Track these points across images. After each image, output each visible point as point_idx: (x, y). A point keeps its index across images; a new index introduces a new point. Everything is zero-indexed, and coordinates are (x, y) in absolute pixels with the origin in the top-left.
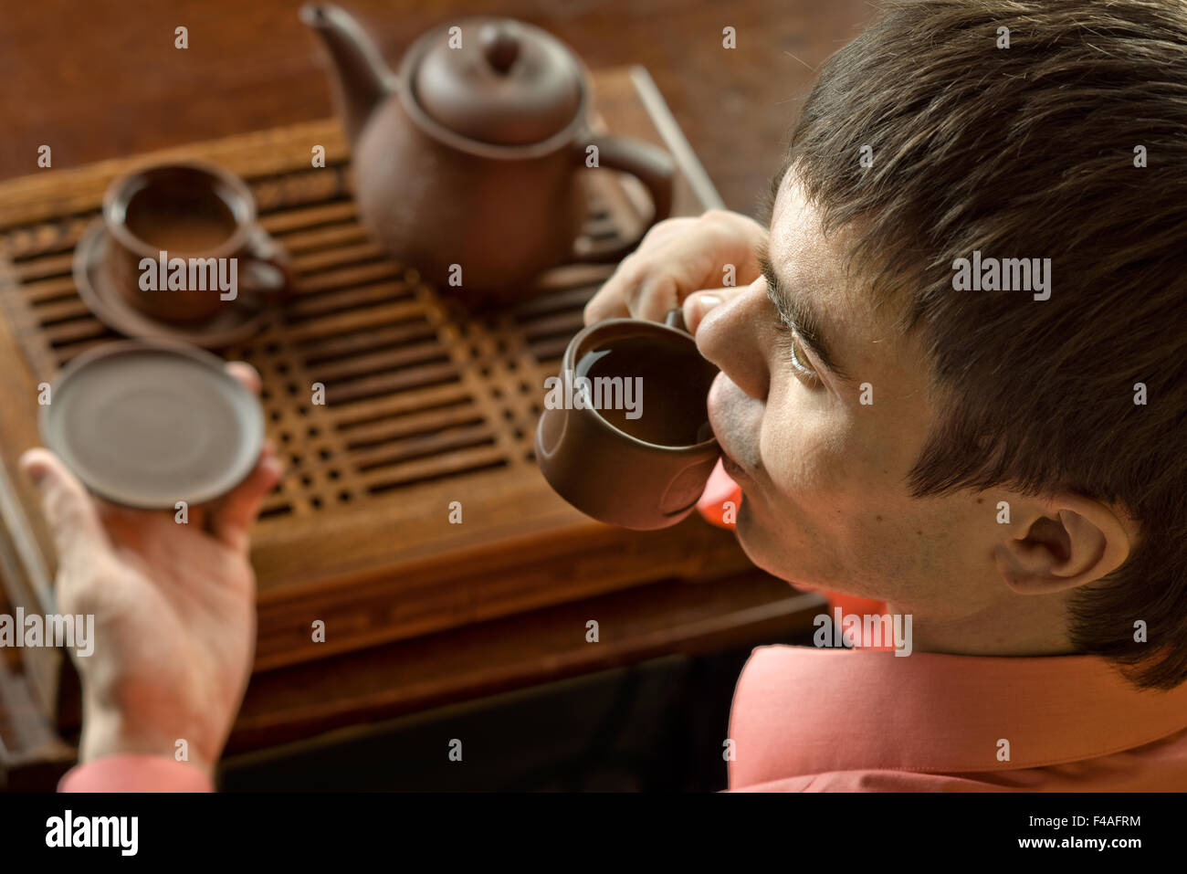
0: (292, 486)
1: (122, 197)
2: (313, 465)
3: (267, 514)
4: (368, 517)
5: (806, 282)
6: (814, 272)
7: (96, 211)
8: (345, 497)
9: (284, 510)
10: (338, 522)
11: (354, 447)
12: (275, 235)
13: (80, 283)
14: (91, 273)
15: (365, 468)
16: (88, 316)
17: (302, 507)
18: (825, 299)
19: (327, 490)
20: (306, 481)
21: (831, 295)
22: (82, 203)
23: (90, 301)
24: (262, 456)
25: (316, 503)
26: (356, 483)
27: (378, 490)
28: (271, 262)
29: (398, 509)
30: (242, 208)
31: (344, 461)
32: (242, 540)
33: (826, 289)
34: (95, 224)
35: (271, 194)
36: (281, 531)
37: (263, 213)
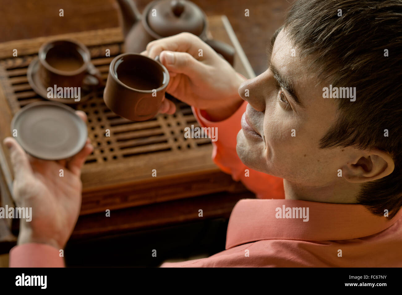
0: (97, 152)
1: (45, 51)
2: (105, 146)
3: (88, 162)
4: (122, 165)
5: (290, 73)
6: (294, 70)
7: (36, 54)
8: (115, 158)
9: (94, 161)
10: (112, 166)
11: (119, 141)
12: (97, 66)
13: (29, 79)
14: (33, 75)
15: (122, 148)
16: (31, 90)
17: (100, 160)
18: (298, 80)
19: (109, 155)
20: (102, 151)
21: (301, 78)
22: (31, 51)
23: (32, 85)
24: (86, 143)
25: (105, 159)
26: (119, 153)
27: (126, 156)
28: (95, 76)
29: (132, 163)
30: (86, 57)
31: (115, 145)
32: (78, 171)
33: (299, 76)
34: (36, 59)
35: (96, 52)
36: (92, 168)
37: (93, 58)
